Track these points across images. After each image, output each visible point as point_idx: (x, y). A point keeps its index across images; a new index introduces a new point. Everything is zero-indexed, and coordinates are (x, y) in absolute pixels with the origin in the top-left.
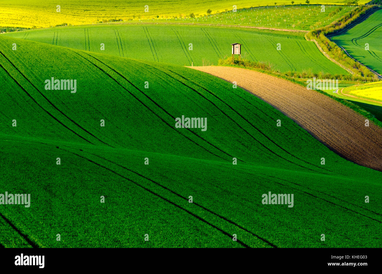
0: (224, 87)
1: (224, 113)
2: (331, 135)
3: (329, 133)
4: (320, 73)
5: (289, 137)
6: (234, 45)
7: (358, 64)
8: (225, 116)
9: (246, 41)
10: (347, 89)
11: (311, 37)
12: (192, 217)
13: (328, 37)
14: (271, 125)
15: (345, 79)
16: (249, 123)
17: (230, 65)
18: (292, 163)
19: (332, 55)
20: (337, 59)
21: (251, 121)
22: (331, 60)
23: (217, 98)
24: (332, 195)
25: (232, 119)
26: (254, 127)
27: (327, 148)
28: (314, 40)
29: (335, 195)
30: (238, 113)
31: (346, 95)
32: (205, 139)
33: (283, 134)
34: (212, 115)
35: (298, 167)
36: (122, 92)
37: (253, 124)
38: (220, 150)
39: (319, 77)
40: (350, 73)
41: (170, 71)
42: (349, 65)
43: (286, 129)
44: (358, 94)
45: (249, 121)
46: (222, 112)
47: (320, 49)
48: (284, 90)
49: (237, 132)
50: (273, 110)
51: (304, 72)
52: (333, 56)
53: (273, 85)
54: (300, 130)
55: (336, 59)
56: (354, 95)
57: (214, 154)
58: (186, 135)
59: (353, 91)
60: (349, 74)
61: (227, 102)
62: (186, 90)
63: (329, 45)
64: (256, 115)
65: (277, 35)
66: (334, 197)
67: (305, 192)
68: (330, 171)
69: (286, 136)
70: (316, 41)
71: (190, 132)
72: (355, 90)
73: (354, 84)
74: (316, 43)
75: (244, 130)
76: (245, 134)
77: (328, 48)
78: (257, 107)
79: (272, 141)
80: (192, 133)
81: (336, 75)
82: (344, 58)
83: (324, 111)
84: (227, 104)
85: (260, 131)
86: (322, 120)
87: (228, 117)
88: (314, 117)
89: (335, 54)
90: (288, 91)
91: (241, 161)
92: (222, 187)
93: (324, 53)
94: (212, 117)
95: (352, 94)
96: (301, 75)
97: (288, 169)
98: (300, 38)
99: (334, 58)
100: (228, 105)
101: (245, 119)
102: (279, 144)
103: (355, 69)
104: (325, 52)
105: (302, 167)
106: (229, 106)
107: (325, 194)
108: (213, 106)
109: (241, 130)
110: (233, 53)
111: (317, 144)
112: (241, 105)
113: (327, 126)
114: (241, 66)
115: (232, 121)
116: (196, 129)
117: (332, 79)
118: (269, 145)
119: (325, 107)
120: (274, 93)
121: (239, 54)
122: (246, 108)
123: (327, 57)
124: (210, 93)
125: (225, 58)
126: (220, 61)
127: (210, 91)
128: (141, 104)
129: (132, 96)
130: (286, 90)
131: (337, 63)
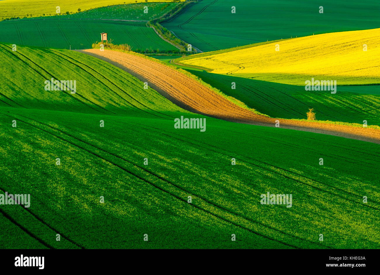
0: (98, 63)
1: (99, 81)
3: (172, 92)
4: (158, 50)
5: (145, 95)
6: (102, 34)
7: (183, 42)
8: (101, 83)
10: (177, 59)
11: (150, 25)
13: (161, 25)
14: (132, 88)
15: (175, 53)
16: (117, 87)
20: (169, 39)
21: (118, 86)
22: (165, 40)
23: (94, 71)
25: (105, 85)
26: (121, 89)
27: (171, 102)
28: (153, 27)
29: (182, 134)
30: (109, 81)
31: (177, 64)
32: (88, 99)
33: (140, 94)
34: (91, 83)
36: (29, 70)
37: (120, 88)
38: (99, 107)
39: (157, 52)
40: (178, 48)
41: (60, 53)
42: (177, 43)
44: (185, 63)
46: (98, 80)
47: (157, 33)
48: (139, 63)
49: (109, 94)
51: (147, 49)
52: (166, 37)
53: (132, 60)
54: (152, 90)
56: (182, 64)
57: (96, 110)
59: (181, 61)
60: (178, 50)
62: (72, 67)
63: (162, 30)
64: (121, 81)
65: (127, 24)
69: (143, 95)
70: (154, 27)
71: (78, 95)
72: (182, 60)
73: (181, 56)
74: (154, 28)
75: (114, 92)
76: (115, 95)
77: (162, 32)
78: (122, 76)
79: (134, 99)
81: (169, 50)
82: (173, 38)
83: (167, 77)
84: (101, 75)
85: (125, 92)
86: (166, 83)
87: (103, 83)
88: (161, 81)
90: (142, 64)
91: (114, 113)
94: (92, 84)
95: (181, 63)
96: (145, 51)
97: (147, 117)
98: (143, 26)
99: (167, 39)
100: (102, 76)
101: (114, 85)
102: (138, 101)
103: (181, 46)
104: (160, 35)
105: (155, 116)
108: (92, 77)
109: (112, 92)
110: (102, 40)
111: (164, 99)
112: (111, 75)
113: (170, 87)
114: (108, 48)
115: (105, 87)
116: (82, 93)
117: (166, 53)
118: (132, 102)
119: (167, 74)
120: (132, 66)
121: (107, 40)
122: (115, 77)
123: (162, 38)
124: (89, 67)
125: (96, 43)
126: (93, 45)
127: (89, 66)
128: (43, 77)
129: (36, 72)
130: (140, 64)
131: (169, 42)
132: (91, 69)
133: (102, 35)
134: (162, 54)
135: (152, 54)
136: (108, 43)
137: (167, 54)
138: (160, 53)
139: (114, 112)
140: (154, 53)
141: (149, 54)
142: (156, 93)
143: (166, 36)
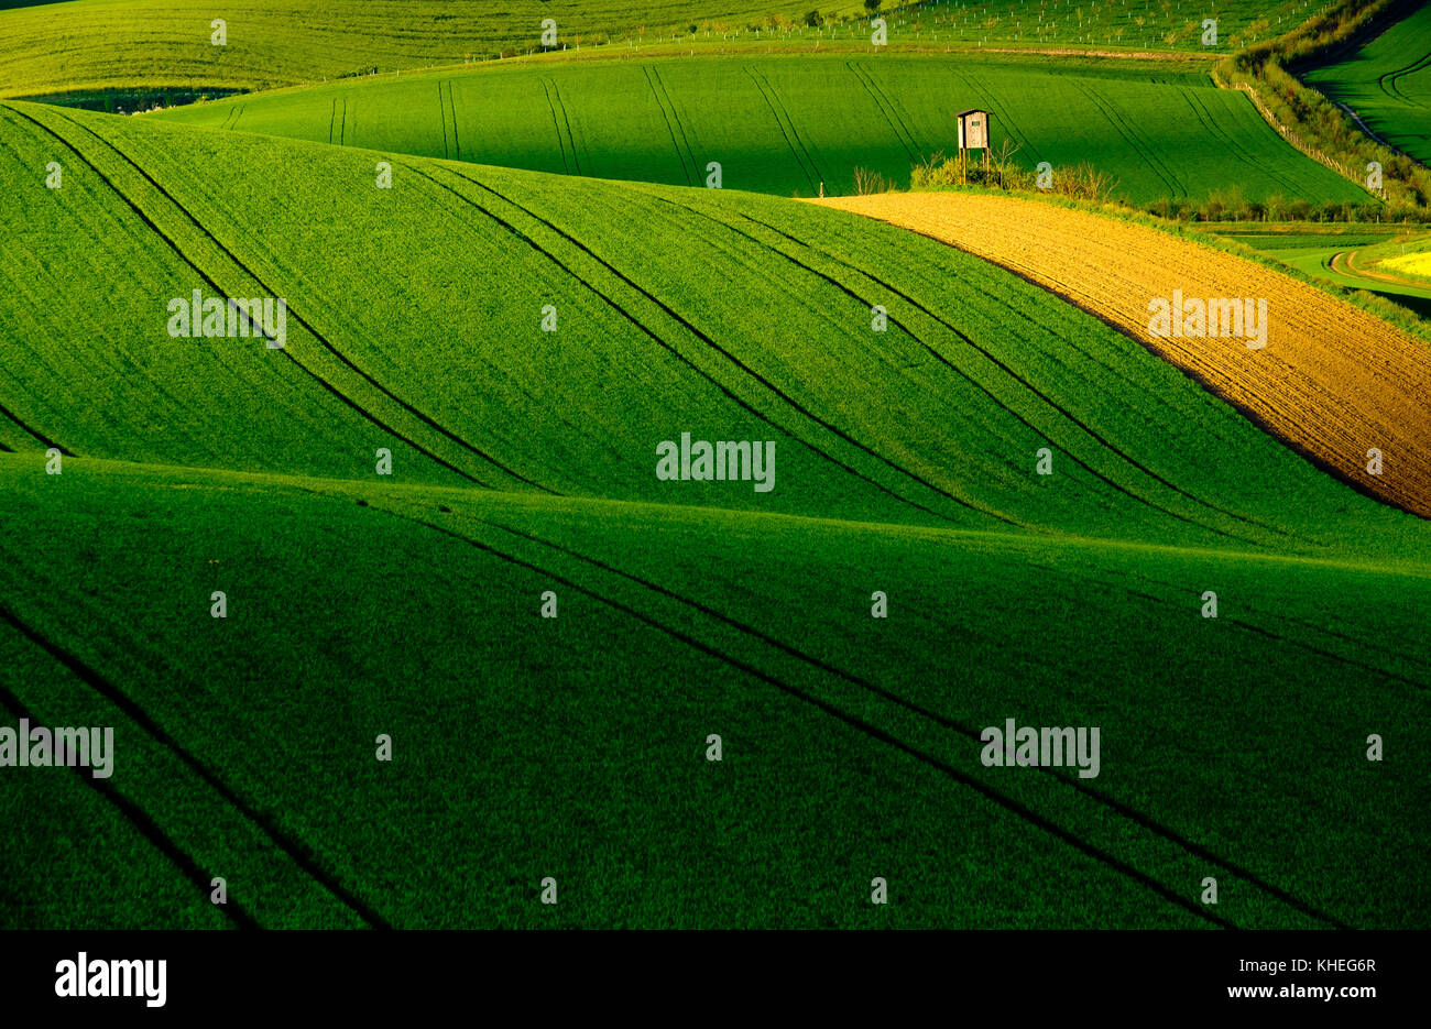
0: (935, 265)
1: (939, 357)
2: (1317, 416)
3: (1312, 410)
4: (1273, 202)
5: (1172, 429)
6: (963, 116)
7: (1404, 161)
8: (944, 367)
9: (1005, 100)
10: (1367, 252)
11: (1235, 76)
12: (845, 726)
13: (1292, 73)
14: (1106, 392)
15: (1362, 218)
16: (1029, 387)
17: (955, 186)
18: (1187, 521)
19: (1312, 136)
20: (1329, 147)
21: (1035, 381)
22: (1307, 152)
23: (912, 306)
24: (1330, 627)
25: (967, 378)
26: (1046, 400)
27: (1305, 462)
28: (1245, 84)
29: (1340, 626)
30: (987, 355)
31: (1367, 273)
32: (876, 449)
33: (1148, 420)
34: (896, 365)
35: (1207, 535)
36: (579, 298)
37: (1044, 391)
38: (933, 487)
39: (1267, 215)
40: (1378, 195)
41: (743, 216)
42: (1372, 170)
43: (1160, 402)
44: (1409, 269)
45: (1028, 380)
46: (934, 353)
47: (1269, 115)
48: (1148, 265)
49: (987, 422)
50: (1112, 340)
51: (1214, 198)
52: (1315, 139)
53: (1109, 250)
54: (1209, 404)
55: (1326, 148)
56: (1395, 272)
57: (912, 503)
58: (810, 440)
59: (1390, 258)
60: (1374, 201)
61: (947, 319)
62: (802, 283)
63: (1297, 100)
64: (1052, 358)
65: (1115, 74)
66: (1339, 635)
67: (1236, 622)
68: (1320, 544)
69: (1161, 427)
70: (1254, 87)
71: (823, 429)
72: (1396, 254)
73: (1392, 235)
74: (1253, 94)
75: (1014, 414)
76: (1017, 426)
77: (1294, 110)
78: (1054, 330)
79: (1111, 447)
80: (830, 433)
81: (1328, 203)
82: (1352, 142)
83: (1291, 332)
84: (948, 326)
85: (1068, 415)
86: (1284, 366)
87: (954, 368)
88: (1258, 357)
89: (1323, 131)
90: (1160, 270)
91: (1007, 521)
92: (942, 617)
93: (1283, 129)
94: (897, 372)
95: (1387, 270)
96: (1203, 211)
97: (1174, 542)
98: (1197, 81)
99: (1318, 146)
100: (954, 329)
101: (1013, 375)
102: (1136, 458)
103: (1395, 181)
104: (1286, 125)
105: (1221, 533)
106: (958, 333)
107: (1308, 625)
108: (902, 335)
109: (1002, 414)
110: (961, 145)
111: (1270, 450)
112: (998, 327)
113: (1304, 387)
114: (993, 188)
115: (968, 385)
116: (843, 418)
117: (1315, 219)
118: (1102, 462)
119: (1292, 321)
120: (1113, 279)
121: (985, 145)
122: (1017, 336)
123: (1295, 142)
124: (888, 287)
125: (933, 162)
126: (917, 174)
127: (887, 281)
128: (647, 337)
129: (613, 312)
130: (1155, 268)
131: (1329, 162)
132: (898, 297)
133: (960, 120)
134: (1294, 224)
135: (1240, 225)
136: (992, 163)
137: (1322, 227)
138: (1281, 219)
139: (1007, 517)
140: (1254, 218)
141: (1225, 225)
142: (1229, 417)
143: (1316, 133)
